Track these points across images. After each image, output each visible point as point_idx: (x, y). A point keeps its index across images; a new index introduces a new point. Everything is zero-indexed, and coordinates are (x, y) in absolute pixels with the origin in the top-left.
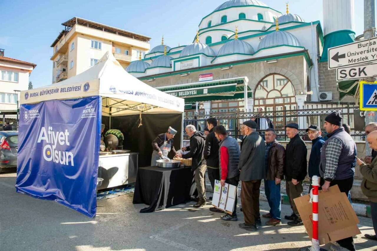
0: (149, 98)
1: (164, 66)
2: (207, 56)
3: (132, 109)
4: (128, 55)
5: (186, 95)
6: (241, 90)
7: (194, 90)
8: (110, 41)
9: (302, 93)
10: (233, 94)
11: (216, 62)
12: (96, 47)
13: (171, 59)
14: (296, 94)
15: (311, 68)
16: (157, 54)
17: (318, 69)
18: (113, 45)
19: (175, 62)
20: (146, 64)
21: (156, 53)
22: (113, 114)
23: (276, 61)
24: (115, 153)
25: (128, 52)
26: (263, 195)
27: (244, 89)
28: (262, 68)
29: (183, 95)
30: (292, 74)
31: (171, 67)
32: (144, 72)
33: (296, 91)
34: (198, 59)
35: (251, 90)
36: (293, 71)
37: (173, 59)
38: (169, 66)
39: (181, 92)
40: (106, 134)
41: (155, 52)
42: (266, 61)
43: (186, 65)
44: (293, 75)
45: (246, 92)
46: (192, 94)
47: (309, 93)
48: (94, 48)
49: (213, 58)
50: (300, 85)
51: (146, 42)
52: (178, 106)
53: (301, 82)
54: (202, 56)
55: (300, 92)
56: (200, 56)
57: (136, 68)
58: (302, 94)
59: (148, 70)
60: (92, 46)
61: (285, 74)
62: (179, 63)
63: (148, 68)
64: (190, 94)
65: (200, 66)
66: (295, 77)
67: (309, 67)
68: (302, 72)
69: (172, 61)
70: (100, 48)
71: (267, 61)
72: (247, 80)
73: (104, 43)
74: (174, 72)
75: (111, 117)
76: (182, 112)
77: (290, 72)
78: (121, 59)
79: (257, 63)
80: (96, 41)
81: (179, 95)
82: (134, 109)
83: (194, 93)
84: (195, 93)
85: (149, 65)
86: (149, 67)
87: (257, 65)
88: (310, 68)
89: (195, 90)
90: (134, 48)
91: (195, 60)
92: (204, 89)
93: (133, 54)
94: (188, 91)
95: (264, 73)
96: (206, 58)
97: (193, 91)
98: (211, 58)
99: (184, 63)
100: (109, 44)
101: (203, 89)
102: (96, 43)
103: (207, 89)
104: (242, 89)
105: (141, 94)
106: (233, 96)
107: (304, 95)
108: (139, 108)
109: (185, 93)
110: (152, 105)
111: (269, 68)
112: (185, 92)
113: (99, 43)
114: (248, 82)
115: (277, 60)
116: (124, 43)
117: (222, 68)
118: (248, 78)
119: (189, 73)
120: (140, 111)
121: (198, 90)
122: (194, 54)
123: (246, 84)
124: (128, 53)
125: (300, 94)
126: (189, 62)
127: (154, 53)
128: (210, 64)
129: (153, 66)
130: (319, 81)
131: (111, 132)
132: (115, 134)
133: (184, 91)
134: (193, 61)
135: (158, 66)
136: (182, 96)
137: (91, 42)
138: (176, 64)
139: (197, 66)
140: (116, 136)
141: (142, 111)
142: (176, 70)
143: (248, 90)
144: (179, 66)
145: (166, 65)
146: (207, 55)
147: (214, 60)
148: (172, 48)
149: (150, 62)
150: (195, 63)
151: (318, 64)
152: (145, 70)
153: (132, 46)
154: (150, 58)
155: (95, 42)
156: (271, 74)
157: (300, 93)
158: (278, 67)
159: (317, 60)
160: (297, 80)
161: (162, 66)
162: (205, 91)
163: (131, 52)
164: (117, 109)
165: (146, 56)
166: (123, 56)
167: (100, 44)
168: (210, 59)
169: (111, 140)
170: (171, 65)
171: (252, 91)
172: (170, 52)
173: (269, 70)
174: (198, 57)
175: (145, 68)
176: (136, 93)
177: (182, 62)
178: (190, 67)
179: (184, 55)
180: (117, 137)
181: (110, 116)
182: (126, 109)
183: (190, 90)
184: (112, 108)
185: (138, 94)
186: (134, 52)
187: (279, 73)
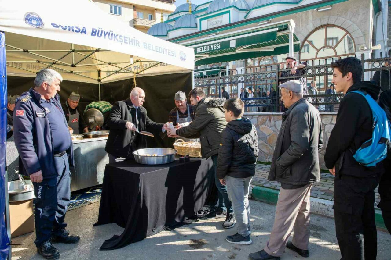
0: (123, 43)
1: (189, 26)
2: (240, 10)
3: (125, 71)
4: (151, 19)
5: (206, 51)
6: (284, 42)
7: (216, 43)
8: (131, 5)
9: (366, 48)
10: (273, 48)
11: (251, 16)
12: (116, 13)
13: (196, 16)
14: (356, 51)
15: (378, 15)
16: (182, 14)
17: (388, 15)
18: (134, 9)
19: (201, 20)
20: (169, 26)
21: (180, 13)
22: (102, 81)
23: (330, 8)
24: (91, 137)
25: (151, 16)
26: (326, 207)
27: (288, 40)
28: (311, 18)
29: (203, 51)
30: (352, 23)
31: (197, 27)
32: (167, 36)
33: (357, 46)
34: (228, 14)
35: (298, 40)
36: (353, 19)
37: (198, 17)
38: (195, 26)
39: (199, 47)
40: (87, 108)
41: (179, 11)
42: (315, 9)
43: (214, 23)
44: (354, 24)
45: (291, 44)
46: (215, 49)
47: (375, 48)
48: (113, 13)
49: (247, 12)
50: (363, 38)
51: (171, 4)
52: (183, 59)
53: (365, 34)
54: (233, 9)
55: (364, 47)
56: (231, 9)
57: (157, 32)
58: (365, 50)
59: (170, 32)
60: (111, 12)
61: (341, 25)
62: (206, 21)
63: (170, 30)
64: (212, 49)
65: (232, 22)
66: (356, 27)
67: (375, 14)
68: (367, 19)
69: (197, 19)
70: (120, 13)
71: (318, 9)
72: (292, 24)
73: (124, 7)
74: (201, 32)
75: (101, 84)
76: (192, 70)
77: (349, 21)
78: (145, 25)
79: (304, 12)
80: (116, 5)
81: (197, 52)
82: (128, 72)
83: (216, 47)
84: (219, 47)
85: (172, 26)
86: (171, 28)
87: (304, 15)
88: (376, 16)
89: (218, 43)
90: (158, 11)
91: (224, 16)
92: (231, 41)
93: (157, 18)
94: (209, 45)
95: (313, 25)
96: (239, 12)
97: (215, 45)
98: (245, 12)
99: (212, 20)
100: (131, 8)
101: (229, 42)
102: (115, 8)
103: (235, 41)
104: (286, 39)
105: (105, 34)
106: (273, 50)
107: (369, 51)
108: (133, 70)
109: (205, 49)
110: (132, 56)
111: (320, 19)
112: (205, 47)
113: (119, 7)
114: (294, 28)
115: (331, 6)
116: (147, 6)
117: (258, 23)
118: (294, 22)
119: (218, 32)
120: (133, 73)
121: (222, 43)
122: (224, 8)
123: (292, 30)
124: (152, 18)
125: (362, 50)
126: (218, 19)
127: (178, 13)
128: (243, 19)
129: (176, 27)
130: (387, 32)
131: (93, 106)
132: (98, 108)
133: (203, 46)
134: (222, 17)
135: (182, 26)
136: (201, 53)
137: (110, 7)
138: (202, 22)
139: (228, 23)
140: (101, 110)
141: (137, 73)
142: (203, 29)
143: (294, 41)
144: (205, 25)
145: (191, 25)
146: (240, 8)
147: (248, 14)
148: (198, 5)
149: (172, 24)
150: (225, 20)
151: (388, 8)
152: (168, 33)
153: (156, 9)
154: (174, 19)
155: (114, 6)
156: (322, 27)
157: (362, 48)
158: (333, 15)
159: (388, 3)
160: (359, 31)
161: (187, 26)
162: (233, 44)
163: (155, 16)
164: (107, 73)
165: (169, 17)
166: (146, 21)
167: (120, 9)
168: (244, 14)
169: (93, 116)
170: (197, 24)
171: (300, 42)
172: (196, 10)
173: (319, 20)
174: (229, 12)
175: (168, 30)
176: (93, 32)
177: (209, 19)
178: (220, 25)
179: (212, 10)
180: (102, 112)
181: (99, 83)
182: (117, 72)
183: (212, 44)
184: (102, 73)
185: (100, 35)
186: (158, 16)
187: (333, 24)
